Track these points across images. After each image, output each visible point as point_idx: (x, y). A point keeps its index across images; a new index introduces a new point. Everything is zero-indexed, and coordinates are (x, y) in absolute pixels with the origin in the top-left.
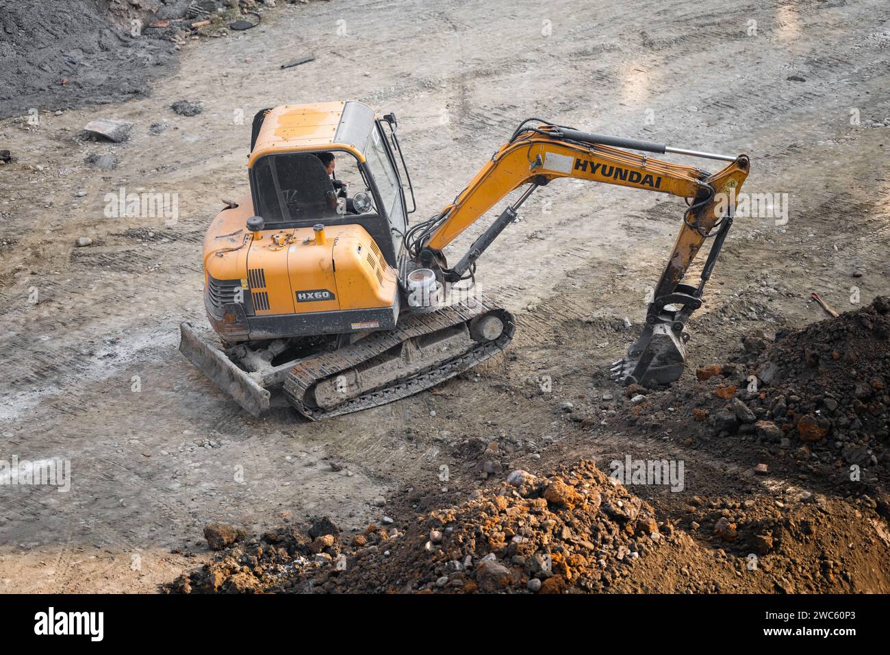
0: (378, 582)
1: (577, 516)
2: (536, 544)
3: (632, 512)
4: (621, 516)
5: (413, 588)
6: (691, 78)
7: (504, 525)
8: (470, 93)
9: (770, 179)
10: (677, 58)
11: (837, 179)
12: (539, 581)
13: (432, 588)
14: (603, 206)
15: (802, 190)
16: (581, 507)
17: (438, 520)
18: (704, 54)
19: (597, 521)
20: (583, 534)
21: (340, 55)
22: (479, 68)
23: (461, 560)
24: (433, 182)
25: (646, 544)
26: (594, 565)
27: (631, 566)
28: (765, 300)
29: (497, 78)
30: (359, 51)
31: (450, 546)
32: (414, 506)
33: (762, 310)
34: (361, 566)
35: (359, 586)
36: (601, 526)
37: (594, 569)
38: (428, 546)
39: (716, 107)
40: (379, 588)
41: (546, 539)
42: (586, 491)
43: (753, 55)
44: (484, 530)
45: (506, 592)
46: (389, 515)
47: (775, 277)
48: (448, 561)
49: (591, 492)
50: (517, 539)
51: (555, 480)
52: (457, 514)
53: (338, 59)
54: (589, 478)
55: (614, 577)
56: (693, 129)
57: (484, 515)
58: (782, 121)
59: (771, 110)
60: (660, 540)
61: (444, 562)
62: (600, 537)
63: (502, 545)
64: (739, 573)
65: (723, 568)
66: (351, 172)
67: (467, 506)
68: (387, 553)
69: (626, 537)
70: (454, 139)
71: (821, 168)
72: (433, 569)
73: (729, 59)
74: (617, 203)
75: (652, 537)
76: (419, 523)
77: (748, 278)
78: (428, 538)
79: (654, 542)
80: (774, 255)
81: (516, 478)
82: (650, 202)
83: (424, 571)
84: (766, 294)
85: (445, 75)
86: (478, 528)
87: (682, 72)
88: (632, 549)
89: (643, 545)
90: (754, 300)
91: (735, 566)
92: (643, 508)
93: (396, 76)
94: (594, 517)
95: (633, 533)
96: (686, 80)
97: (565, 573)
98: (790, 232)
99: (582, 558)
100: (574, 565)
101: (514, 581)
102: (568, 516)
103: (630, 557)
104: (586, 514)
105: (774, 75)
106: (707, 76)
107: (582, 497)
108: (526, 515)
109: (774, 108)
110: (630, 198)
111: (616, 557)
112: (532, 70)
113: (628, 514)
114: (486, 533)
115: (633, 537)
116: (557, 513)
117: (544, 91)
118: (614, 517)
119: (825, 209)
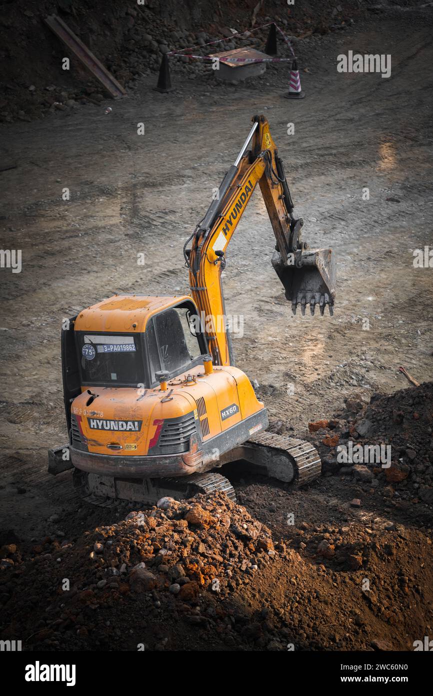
0: (51, 583)
1: (210, 535)
2: (178, 556)
3: (254, 533)
4: (246, 536)
5: (79, 589)
6: (313, 195)
7: (153, 540)
8: (139, 200)
9: (371, 276)
10: (302, 179)
11: (422, 279)
12: (179, 586)
13: (94, 589)
14: (241, 292)
15: (395, 287)
16: (215, 528)
17: (101, 534)
18: (323, 177)
19: (226, 539)
20: (215, 549)
21: (37, 165)
22: (147, 180)
23: (118, 567)
24: (108, 268)
25: (264, 559)
26: (222, 574)
27: (252, 576)
28: (364, 370)
29: (161, 189)
30: (52, 162)
31: (110, 556)
32: (82, 523)
33: (361, 378)
34: (37, 570)
35: (35, 585)
36: (229, 543)
37: (222, 578)
38: (92, 555)
39: (331, 219)
40: (51, 587)
41: (186, 552)
42: (219, 516)
43: (360, 180)
44: (137, 544)
45: (152, 593)
46: (62, 530)
47: (372, 353)
48: (107, 567)
49: (223, 516)
50: (163, 552)
51: (195, 506)
52: (116, 530)
53: (36, 168)
54: (222, 505)
55: (238, 584)
56: (312, 235)
57: (138, 531)
58: (382, 233)
59: (373, 223)
60: (275, 556)
61: (104, 568)
62: (228, 552)
63: (151, 556)
64: (335, 584)
65: (323, 580)
66: (42, 257)
67: (124, 525)
68: (59, 559)
69: (249, 553)
70: (126, 235)
71: (410, 270)
72: (95, 573)
73: (343, 182)
74: (251, 291)
75: (269, 553)
76: (86, 537)
77: (351, 353)
78: (92, 549)
79: (270, 557)
80: (371, 336)
81: (164, 503)
82: (278, 291)
83: (87, 575)
84: (365, 366)
85: (120, 184)
86: (132, 542)
87: (306, 191)
88: (253, 563)
89: (262, 559)
90: (355, 371)
91: (332, 578)
92: (263, 530)
93: (81, 183)
94: (224, 536)
95: (254, 550)
96: (308, 197)
97: (200, 580)
98: (384, 319)
99: (214, 569)
100: (207, 574)
101: (159, 585)
102: (204, 534)
103: (251, 568)
104: (218, 534)
105: (376, 197)
106: (325, 194)
107: (216, 520)
108: (171, 533)
109: (375, 222)
110: (261, 286)
111: (240, 568)
112: (189, 184)
113: (251, 534)
114: (139, 546)
115: (254, 553)
116: (195, 532)
117: (198, 201)
118: (240, 536)
119: (412, 302)
